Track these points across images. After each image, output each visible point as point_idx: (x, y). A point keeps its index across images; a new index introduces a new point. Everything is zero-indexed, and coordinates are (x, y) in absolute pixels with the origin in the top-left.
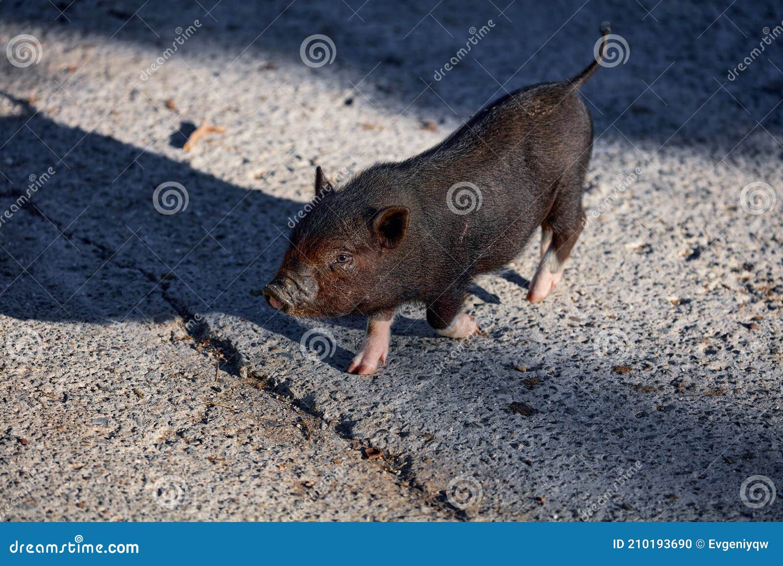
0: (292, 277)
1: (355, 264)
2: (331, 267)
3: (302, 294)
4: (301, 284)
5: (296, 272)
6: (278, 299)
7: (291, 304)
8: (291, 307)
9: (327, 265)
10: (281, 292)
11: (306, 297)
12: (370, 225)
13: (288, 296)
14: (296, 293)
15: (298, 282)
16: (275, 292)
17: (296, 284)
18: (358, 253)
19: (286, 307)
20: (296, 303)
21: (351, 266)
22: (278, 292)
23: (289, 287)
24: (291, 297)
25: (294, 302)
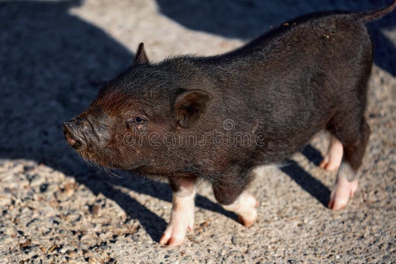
2: (127, 124)
6: (72, 136)
9: (125, 122)
11: (98, 142)
13: (81, 135)
14: (90, 135)
15: (95, 126)
17: (93, 128)
18: (154, 120)
22: (73, 130)
23: (86, 127)
24: (85, 137)
25: (86, 141)
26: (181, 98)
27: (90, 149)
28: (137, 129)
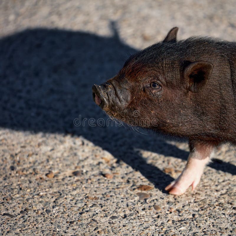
0: (114, 85)
1: (162, 92)
2: (144, 88)
3: (117, 99)
4: (119, 92)
5: (119, 82)
6: (99, 97)
7: (107, 102)
8: (106, 104)
9: (142, 86)
10: (102, 91)
11: (119, 103)
12: (182, 71)
13: (106, 96)
14: (113, 96)
15: (117, 89)
16: (98, 90)
17: (115, 90)
18: (167, 86)
19: (102, 103)
20: (110, 104)
21: (158, 93)
22: (100, 91)
23: (110, 90)
24: (109, 97)
25: (109, 102)
26: (189, 70)
27: (113, 108)
28: (152, 93)
